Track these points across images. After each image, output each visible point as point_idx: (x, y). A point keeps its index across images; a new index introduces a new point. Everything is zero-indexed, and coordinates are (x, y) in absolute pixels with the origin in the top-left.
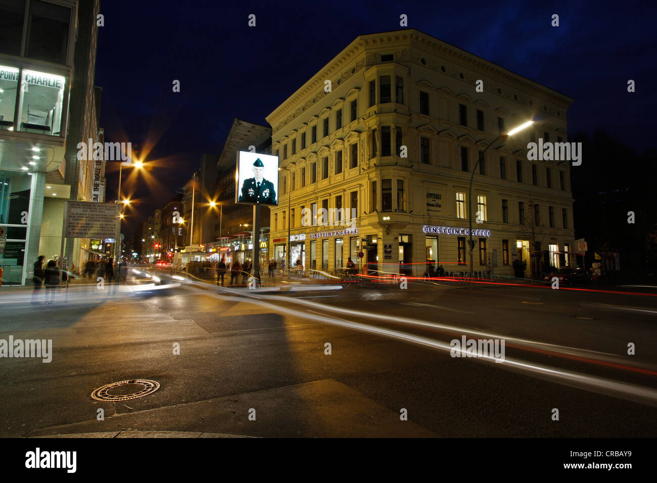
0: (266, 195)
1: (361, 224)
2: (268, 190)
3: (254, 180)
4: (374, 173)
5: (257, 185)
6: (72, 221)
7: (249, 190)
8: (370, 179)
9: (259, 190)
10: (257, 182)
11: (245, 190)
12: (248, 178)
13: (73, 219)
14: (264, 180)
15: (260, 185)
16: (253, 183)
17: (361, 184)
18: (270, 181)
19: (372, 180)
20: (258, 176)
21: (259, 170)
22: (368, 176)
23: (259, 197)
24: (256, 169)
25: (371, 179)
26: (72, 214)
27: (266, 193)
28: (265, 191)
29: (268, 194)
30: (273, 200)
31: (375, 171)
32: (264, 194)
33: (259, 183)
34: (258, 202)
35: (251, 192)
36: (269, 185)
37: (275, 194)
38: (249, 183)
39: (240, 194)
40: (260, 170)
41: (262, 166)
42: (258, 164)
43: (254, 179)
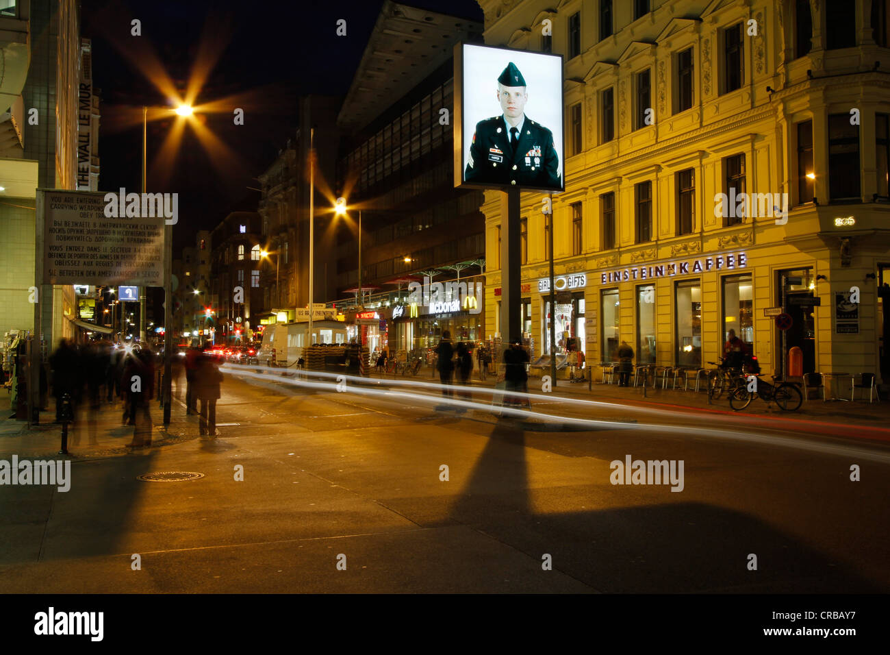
0: (533, 163)
1: (758, 242)
2: (538, 148)
3: (500, 122)
4: (807, 98)
5: (509, 135)
6: (57, 243)
7: (491, 150)
8: (788, 116)
9: (514, 149)
10: (509, 127)
11: (480, 150)
12: (486, 117)
13: (59, 238)
14: (527, 123)
15: (517, 135)
16: (499, 130)
17: (756, 135)
18: (543, 124)
19: (797, 119)
20: (514, 113)
21: (513, 95)
22: (785, 110)
23: (515, 168)
24: (506, 93)
25: (792, 115)
26: (56, 223)
27: (532, 158)
28: (532, 153)
29: (537, 161)
30: (552, 175)
31: (808, 91)
32: (528, 160)
33: (514, 130)
34: (514, 182)
35: (496, 154)
36: (540, 135)
37: (555, 158)
38: (489, 130)
39: (469, 160)
40: (517, 94)
41: (522, 83)
42: (510, 77)
43: (501, 119)
